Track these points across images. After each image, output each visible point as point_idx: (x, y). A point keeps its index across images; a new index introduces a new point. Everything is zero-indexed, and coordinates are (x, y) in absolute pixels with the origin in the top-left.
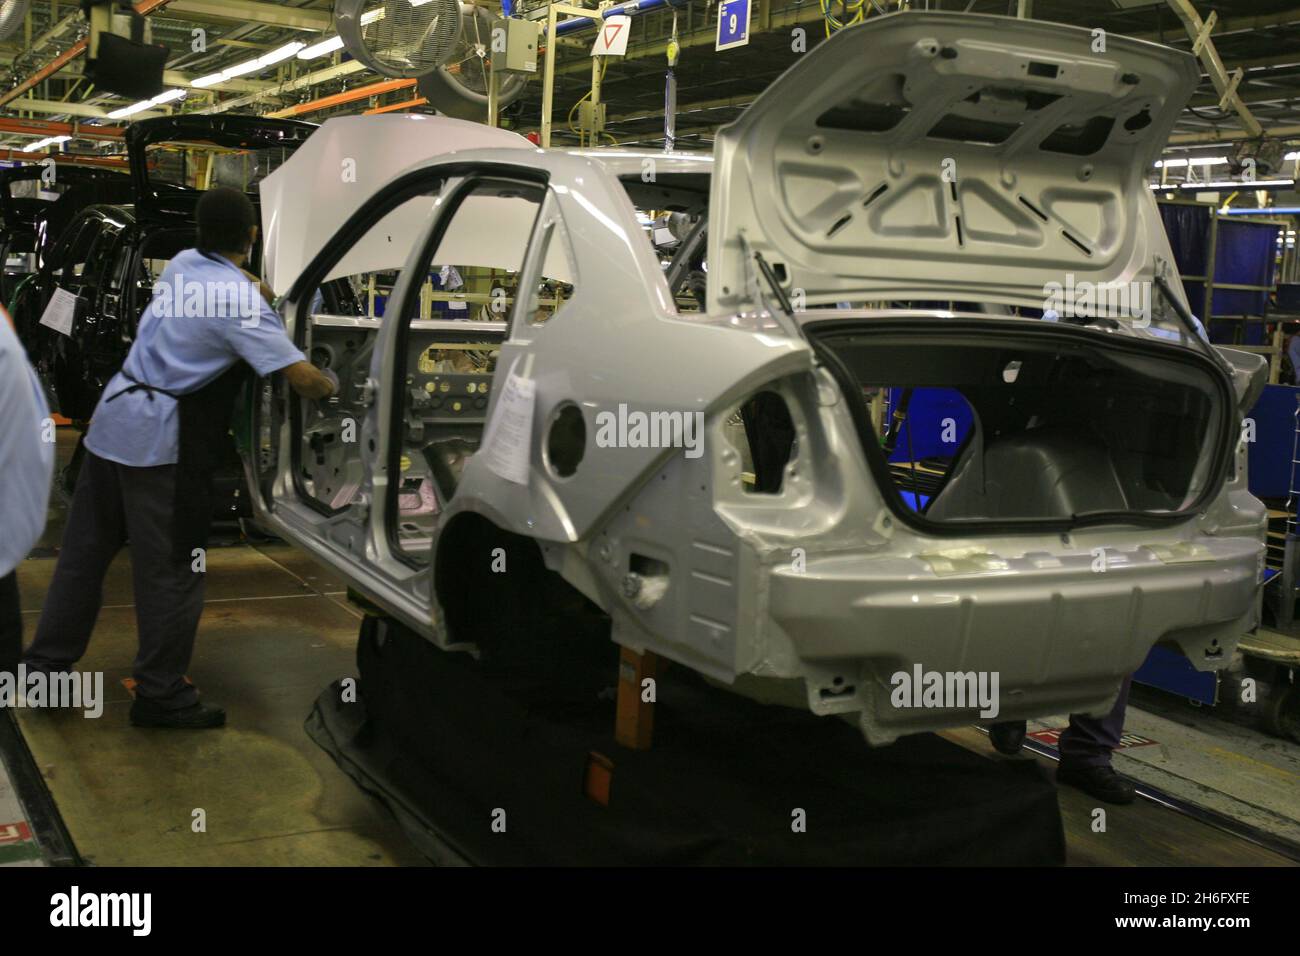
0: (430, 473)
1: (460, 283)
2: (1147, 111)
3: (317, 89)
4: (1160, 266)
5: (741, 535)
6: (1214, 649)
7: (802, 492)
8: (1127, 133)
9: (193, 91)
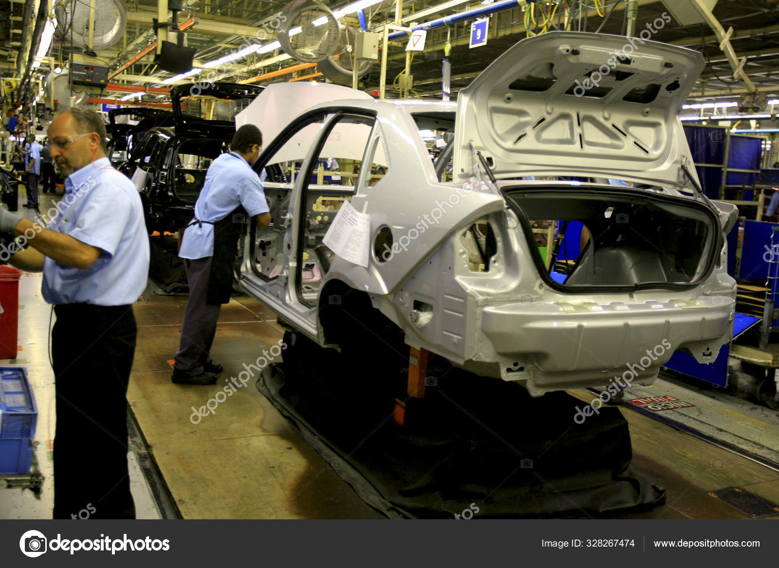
0: (318, 261)
1: (338, 167)
2: (678, 81)
3: (267, 68)
4: (684, 160)
5: (468, 291)
6: (708, 353)
7: (499, 271)
8: (667, 92)
9: (205, 70)
